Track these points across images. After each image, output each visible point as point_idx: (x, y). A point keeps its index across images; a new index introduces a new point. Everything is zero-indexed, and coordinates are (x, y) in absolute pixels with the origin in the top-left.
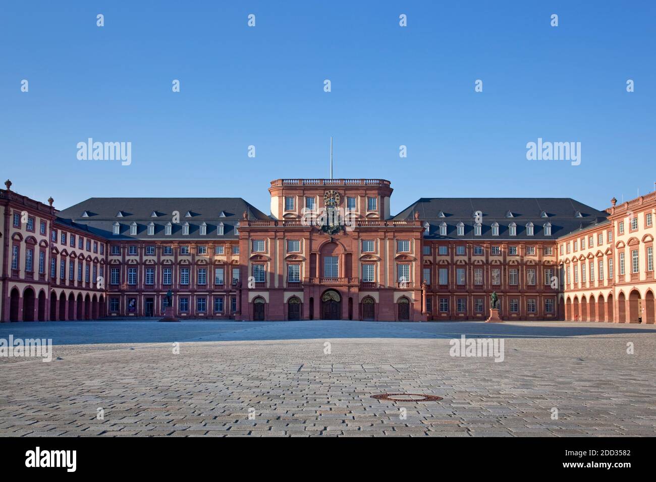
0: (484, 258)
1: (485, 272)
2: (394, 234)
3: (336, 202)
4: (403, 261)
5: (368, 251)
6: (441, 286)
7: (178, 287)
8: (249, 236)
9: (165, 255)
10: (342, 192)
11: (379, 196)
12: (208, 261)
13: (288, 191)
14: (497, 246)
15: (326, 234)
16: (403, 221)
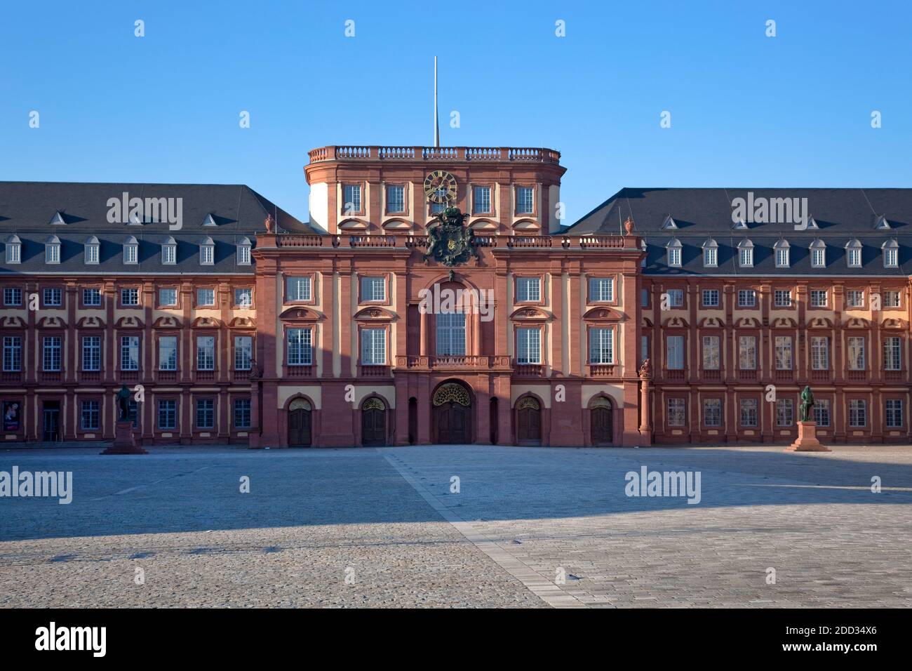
0: (758, 315)
1: (761, 342)
2: (581, 265)
3: (449, 196)
4: (601, 321)
5: (528, 300)
6: (671, 371)
7: (115, 377)
8: (279, 268)
9: (86, 308)
10: (462, 174)
11: (540, 185)
12: (181, 321)
13: (348, 173)
14: (786, 289)
15: (441, 264)
16: (591, 237)
